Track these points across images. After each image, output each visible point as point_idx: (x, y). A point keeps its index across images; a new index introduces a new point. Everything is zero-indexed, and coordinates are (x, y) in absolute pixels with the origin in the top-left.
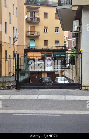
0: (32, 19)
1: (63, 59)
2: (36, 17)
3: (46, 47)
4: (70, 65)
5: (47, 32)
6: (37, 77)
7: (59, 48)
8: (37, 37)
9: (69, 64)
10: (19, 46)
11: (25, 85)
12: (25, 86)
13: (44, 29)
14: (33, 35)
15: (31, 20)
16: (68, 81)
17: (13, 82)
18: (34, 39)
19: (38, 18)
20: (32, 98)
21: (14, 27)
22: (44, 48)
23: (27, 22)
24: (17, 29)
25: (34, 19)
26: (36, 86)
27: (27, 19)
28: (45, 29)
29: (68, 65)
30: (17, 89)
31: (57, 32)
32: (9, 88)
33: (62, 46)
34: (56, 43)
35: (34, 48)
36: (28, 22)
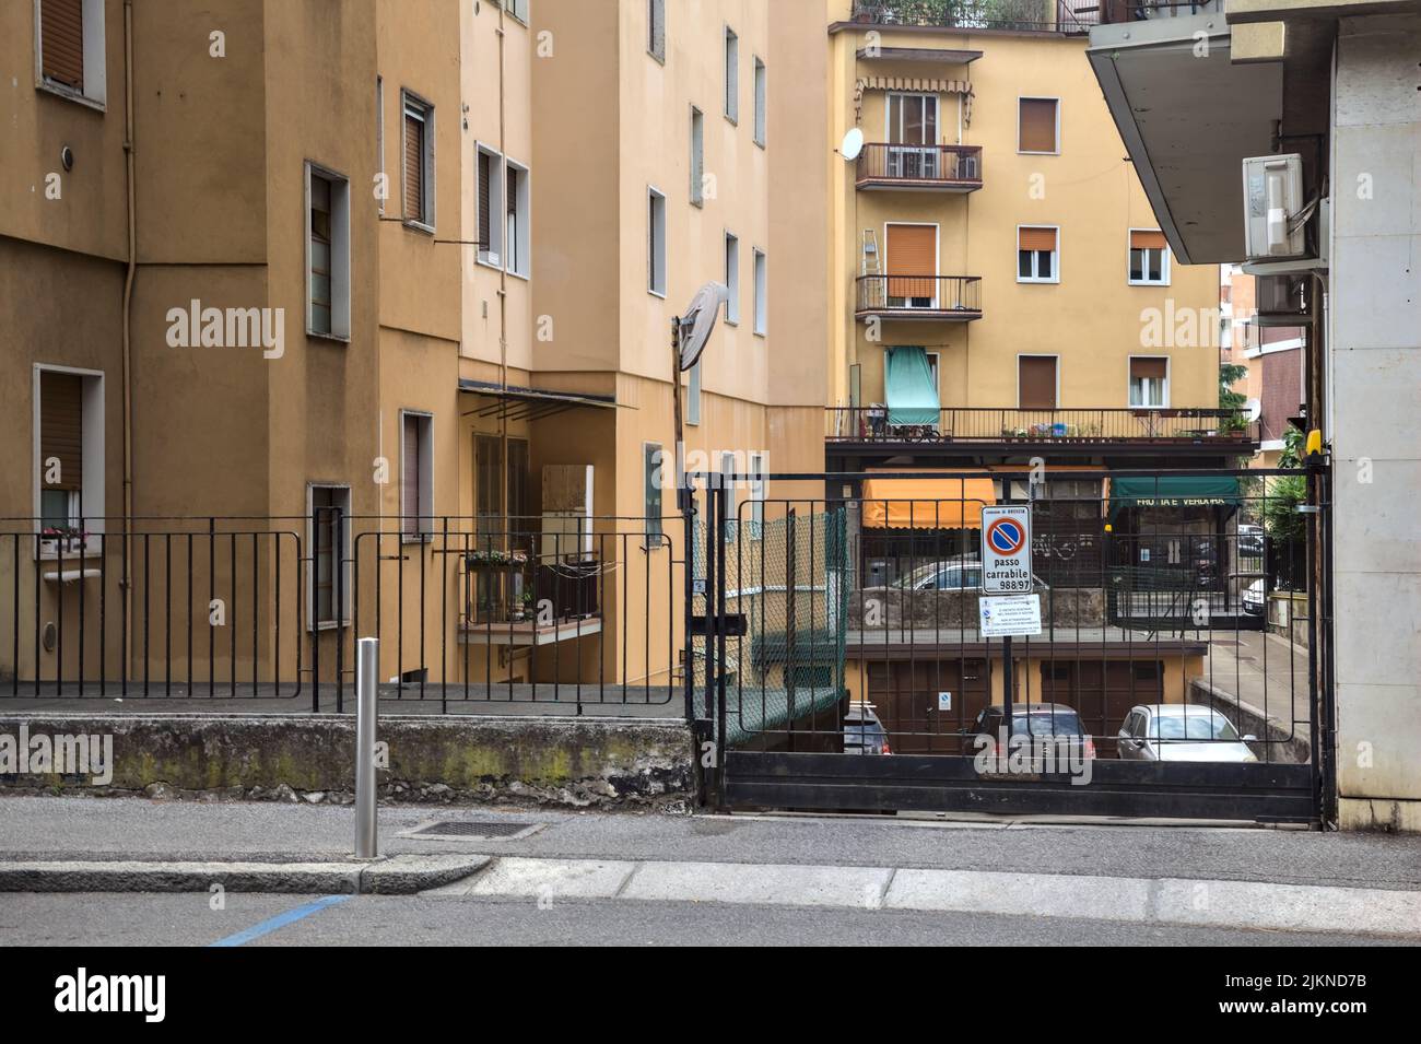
0: (911, 163)
1: (1206, 529)
2: (949, 142)
3: (1041, 421)
4: (1269, 589)
5: (1055, 277)
6: (945, 702)
7: (1168, 428)
8: (959, 324)
9: (1259, 585)
10: (781, 414)
11: (781, 770)
12: (782, 778)
13: (1025, 256)
14: (921, 311)
15: (900, 172)
16: (1249, 744)
17: (669, 740)
18: (922, 349)
19: (968, 154)
20: (828, 897)
21: (731, 241)
22: (1022, 424)
23: (859, 190)
24: (759, 257)
25: (930, 158)
26: (885, 781)
27: (859, 163)
28: (1036, 253)
29: (1255, 593)
30: (703, 803)
31: (1146, 280)
32: (630, 794)
33: (1195, 413)
34: (1137, 381)
35: (928, 432)
36: (869, 190)
